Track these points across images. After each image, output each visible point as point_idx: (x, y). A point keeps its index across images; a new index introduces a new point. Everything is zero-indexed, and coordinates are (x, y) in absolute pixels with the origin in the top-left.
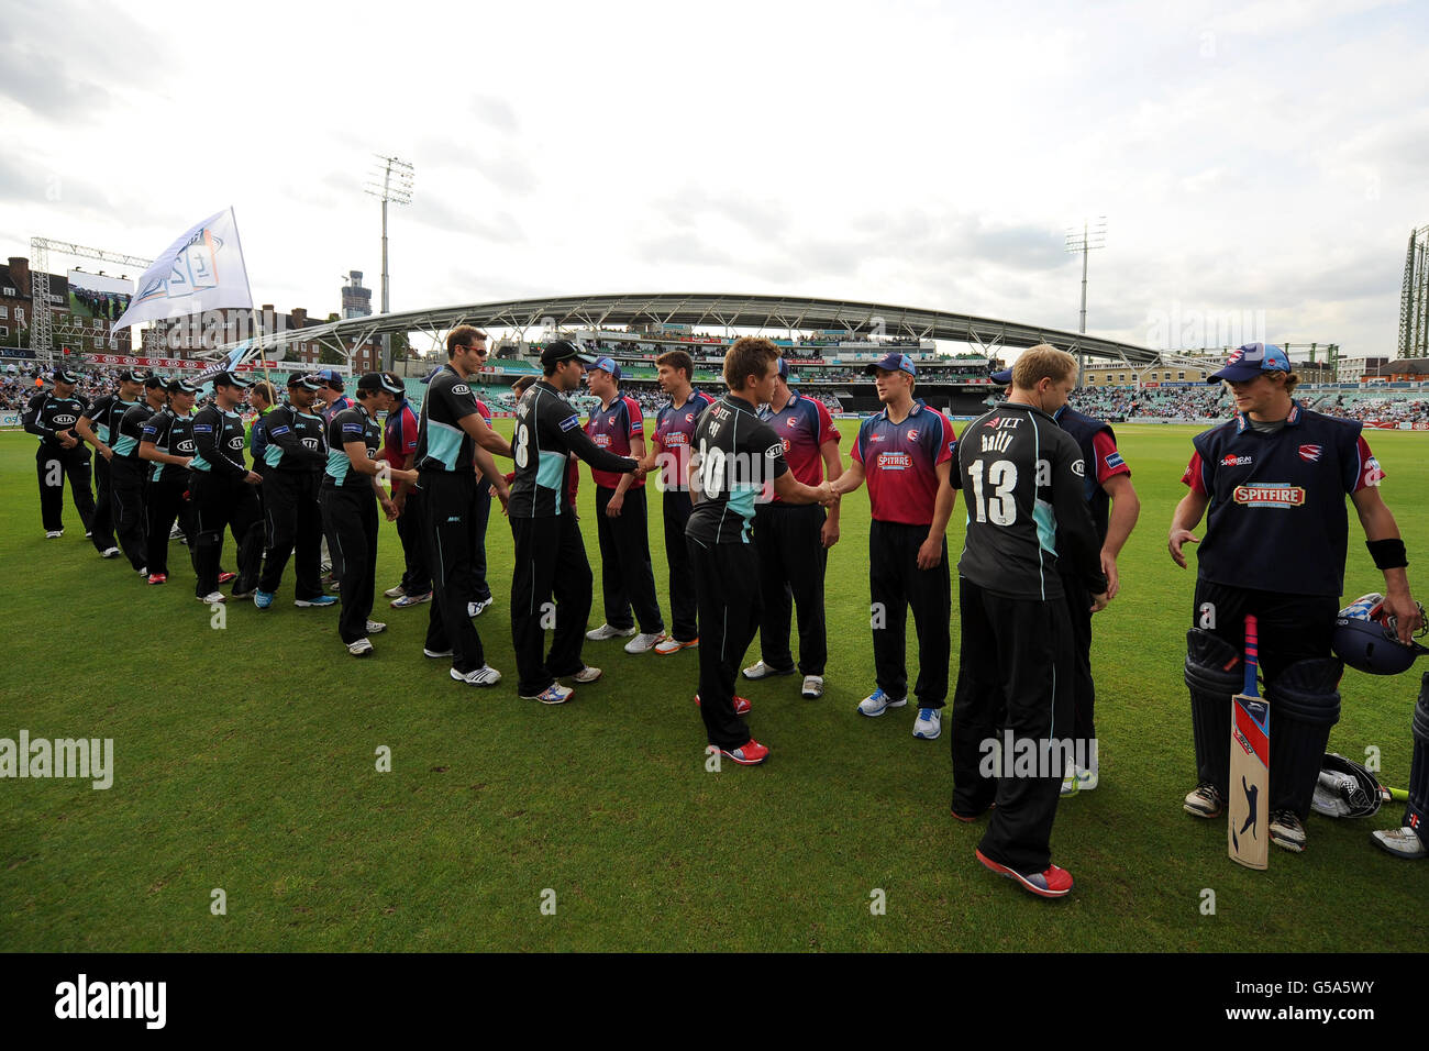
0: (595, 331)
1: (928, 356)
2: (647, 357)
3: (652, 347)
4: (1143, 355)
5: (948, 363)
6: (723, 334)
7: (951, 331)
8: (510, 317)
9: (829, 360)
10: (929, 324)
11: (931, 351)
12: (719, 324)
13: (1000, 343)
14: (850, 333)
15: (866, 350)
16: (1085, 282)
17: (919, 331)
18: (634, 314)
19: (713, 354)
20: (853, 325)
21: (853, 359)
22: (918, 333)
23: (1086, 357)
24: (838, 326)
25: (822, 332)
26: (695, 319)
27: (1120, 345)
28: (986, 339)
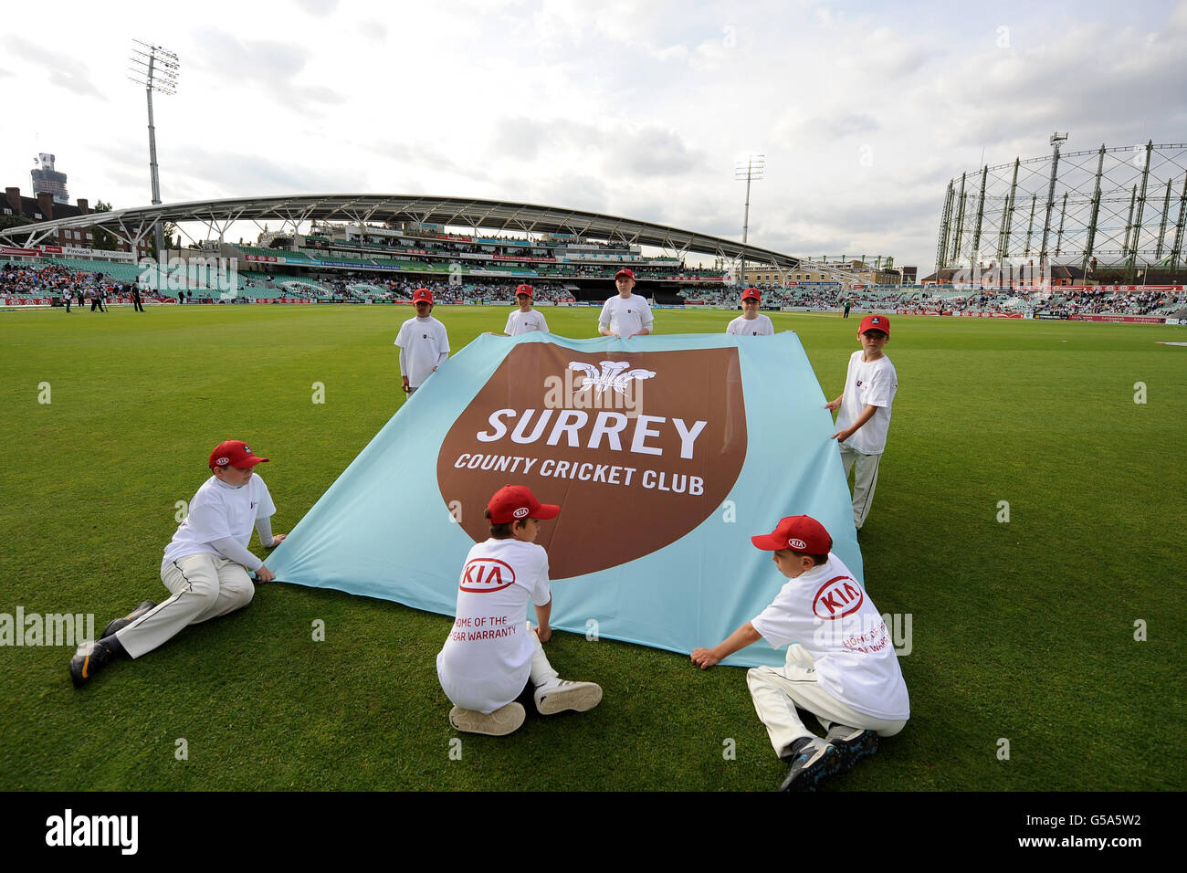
0: (362, 227)
1: (636, 257)
2: (410, 252)
3: (412, 243)
4: (787, 262)
5: (651, 263)
6: (472, 234)
7: (650, 238)
8: (285, 211)
9: (560, 259)
10: (637, 233)
11: (638, 254)
12: (469, 225)
13: (687, 249)
14: (574, 236)
15: (588, 252)
16: (747, 204)
17: (629, 237)
18: (393, 213)
19: (464, 251)
20: (578, 230)
21: (578, 259)
22: (628, 239)
23: (747, 262)
24: (564, 230)
25: (552, 235)
26: (445, 220)
27: (774, 254)
28: (679, 246)
